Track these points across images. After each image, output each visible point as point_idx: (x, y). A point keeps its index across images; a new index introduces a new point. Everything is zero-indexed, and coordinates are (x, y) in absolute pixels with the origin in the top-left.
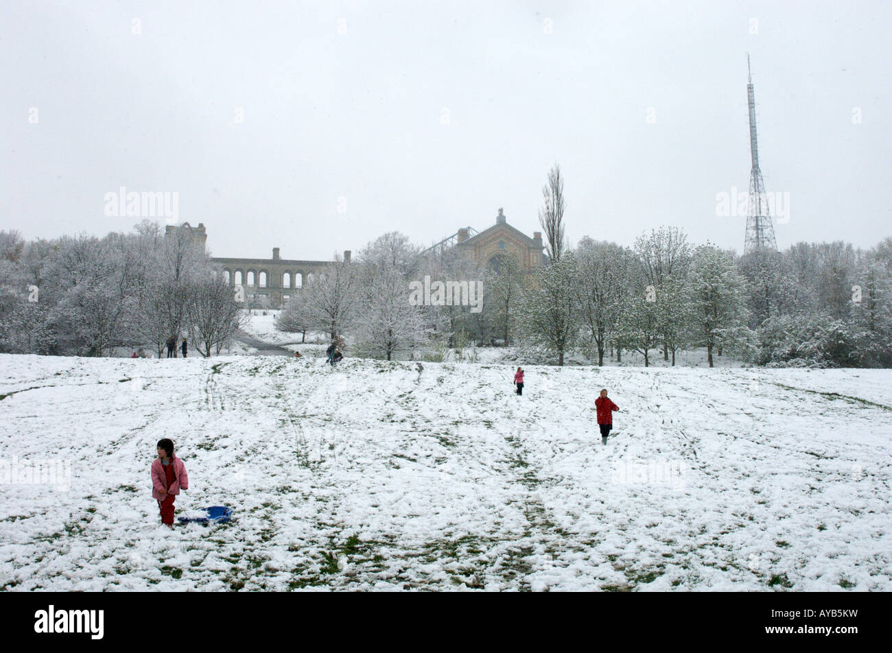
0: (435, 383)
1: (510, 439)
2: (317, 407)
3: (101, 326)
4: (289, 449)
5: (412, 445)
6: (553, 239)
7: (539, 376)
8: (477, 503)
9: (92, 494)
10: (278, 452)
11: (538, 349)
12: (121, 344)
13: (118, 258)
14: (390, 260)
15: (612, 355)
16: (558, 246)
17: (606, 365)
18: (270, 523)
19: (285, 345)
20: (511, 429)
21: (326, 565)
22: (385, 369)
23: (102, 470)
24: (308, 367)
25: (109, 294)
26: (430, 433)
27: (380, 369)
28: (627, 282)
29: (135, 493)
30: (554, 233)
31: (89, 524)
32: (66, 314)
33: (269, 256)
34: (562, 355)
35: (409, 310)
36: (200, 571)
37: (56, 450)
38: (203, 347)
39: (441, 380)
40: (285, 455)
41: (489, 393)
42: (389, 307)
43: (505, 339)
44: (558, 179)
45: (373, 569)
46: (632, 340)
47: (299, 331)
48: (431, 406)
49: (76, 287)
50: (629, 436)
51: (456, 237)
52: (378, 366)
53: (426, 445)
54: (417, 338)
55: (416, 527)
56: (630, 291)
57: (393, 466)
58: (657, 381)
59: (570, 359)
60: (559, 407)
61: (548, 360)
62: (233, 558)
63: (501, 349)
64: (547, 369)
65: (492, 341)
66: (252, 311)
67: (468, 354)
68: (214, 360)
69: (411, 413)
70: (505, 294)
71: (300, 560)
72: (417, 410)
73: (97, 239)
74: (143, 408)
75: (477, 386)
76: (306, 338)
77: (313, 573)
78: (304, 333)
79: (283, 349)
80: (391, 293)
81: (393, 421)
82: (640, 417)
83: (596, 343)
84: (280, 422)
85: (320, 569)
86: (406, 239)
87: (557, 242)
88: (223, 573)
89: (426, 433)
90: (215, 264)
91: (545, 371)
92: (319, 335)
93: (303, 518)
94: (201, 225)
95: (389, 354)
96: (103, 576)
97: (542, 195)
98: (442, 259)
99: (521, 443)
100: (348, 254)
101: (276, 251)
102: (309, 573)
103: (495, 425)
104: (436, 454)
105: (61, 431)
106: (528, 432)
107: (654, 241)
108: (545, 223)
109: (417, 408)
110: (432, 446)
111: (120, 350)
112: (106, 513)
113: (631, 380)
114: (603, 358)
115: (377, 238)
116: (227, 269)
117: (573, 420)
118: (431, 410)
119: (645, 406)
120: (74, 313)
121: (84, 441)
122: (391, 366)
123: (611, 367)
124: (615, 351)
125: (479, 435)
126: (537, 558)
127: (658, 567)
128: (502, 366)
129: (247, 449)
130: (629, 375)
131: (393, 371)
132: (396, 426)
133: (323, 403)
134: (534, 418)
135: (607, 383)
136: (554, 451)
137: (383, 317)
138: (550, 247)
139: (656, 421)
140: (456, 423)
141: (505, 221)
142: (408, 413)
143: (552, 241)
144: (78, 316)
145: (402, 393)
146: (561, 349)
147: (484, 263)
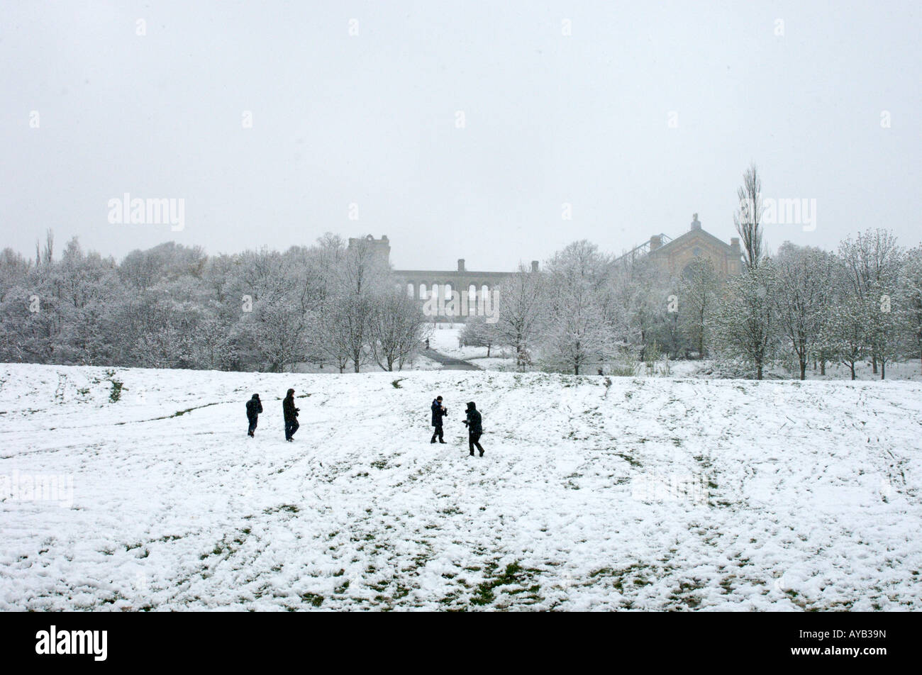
0: (624, 398)
1: (700, 459)
2: (498, 424)
3: (283, 341)
4: (464, 467)
5: (594, 464)
6: (750, 246)
7: (735, 391)
8: (655, 528)
9: (252, 514)
10: (453, 471)
11: (735, 362)
12: (303, 359)
13: (300, 272)
14: (578, 270)
15: (815, 368)
16: (756, 253)
17: (809, 378)
18: (427, 547)
19: (470, 359)
20: (701, 448)
21: (478, 594)
22: (571, 384)
23: (269, 489)
24: (491, 382)
25: (290, 308)
26: (613, 451)
27: (566, 384)
28: (831, 289)
29: (296, 514)
30: (750, 238)
31: (241, 546)
32: (248, 329)
33: (454, 267)
34: (761, 368)
35: (597, 321)
36: (342, 599)
37: (228, 467)
38: (385, 362)
39: (629, 396)
40: (459, 474)
41: (680, 409)
42: (576, 319)
43: (701, 352)
44: (755, 179)
45: (527, 600)
46: (837, 352)
47: (484, 345)
48: (618, 423)
49: (258, 302)
50: (829, 455)
51: (649, 244)
52: (564, 380)
53: (608, 464)
54: (606, 351)
55: (583, 553)
56: (835, 299)
57: (572, 486)
58: (863, 395)
59: (770, 372)
60: (755, 424)
61: (746, 373)
62: (381, 586)
63: (695, 362)
64: (743, 383)
65: (687, 354)
66: (438, 324)
67: (660, 368)
68: (395, 375)
69: (596, 431)
70: (699, 304)
71: (451, 589)
72: (602, 427)
73: (278, 253)
74: (318, 424)
75: (668, 401)
76: (491, 352)
77: (462, 604)
78: (489, 347)
79: (468, 364)
80: (578, 304)
81: (576, 439)
82: (843, 435)
83: (798, 356)
84: (458, 440)
85: (470, 600)
86: (595, 248)
87: (755, 248)
88: (366, 602)
89: (610, 451)
90: (397, 277)
91: (741, 385)
92: (504, 349)
93: (464, 542)
94: (384, 237)
95: (577, 368)
96: (241, 603)
97: (738, 197)
98: (634, 268)
99: (711, 463)
100: (535, 264)
101: (461, 262)
102: (458, 604)
103: (685, 443)
104: (619, 474)
105: (234, 448)
106: (720, 451)
107: (861, 245)
108: (741, 227)
109: (602, 425)
110: (615, 465)
111: (302, 365)
112: (261, 533)
113: (834, 395)
114: (806, 372)
115: (565, 248)
116: (410, 282)
117: (769, 438)
118: (618, 427)
119: (848, 422)
120: (255, 329)
121: (255, 459)
122: (578, 381)
123: (814, 381)
124: (819, 364)
125: (666, 453)
126: (709, 591)
127: (845, 604)
128: (696, 380)
129: (420, 468)
130: (832, 389)
131: (579, 386)
132: (579, 444)
133: (504, 420)
134: (727, 435)
135: (808, 398)
136: (746, 472)
137: (571, 330)
138: (747, 253)
139: (861, 439)
140: (643, 441)
141: (700, 228)
142: (592, 430)
143: (749, 247)
144: (260, 331)
145: (587, 409)
146: (759, 361)
147: (679, 271)
